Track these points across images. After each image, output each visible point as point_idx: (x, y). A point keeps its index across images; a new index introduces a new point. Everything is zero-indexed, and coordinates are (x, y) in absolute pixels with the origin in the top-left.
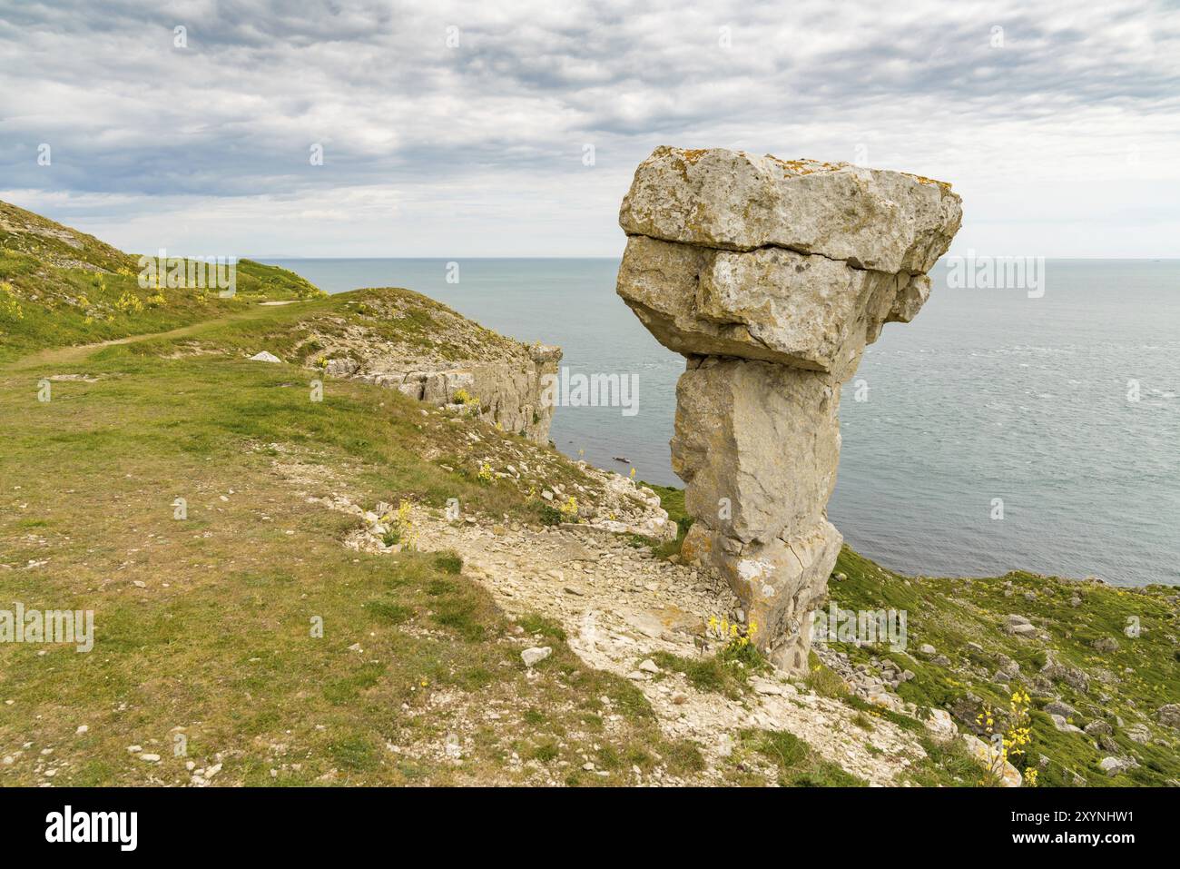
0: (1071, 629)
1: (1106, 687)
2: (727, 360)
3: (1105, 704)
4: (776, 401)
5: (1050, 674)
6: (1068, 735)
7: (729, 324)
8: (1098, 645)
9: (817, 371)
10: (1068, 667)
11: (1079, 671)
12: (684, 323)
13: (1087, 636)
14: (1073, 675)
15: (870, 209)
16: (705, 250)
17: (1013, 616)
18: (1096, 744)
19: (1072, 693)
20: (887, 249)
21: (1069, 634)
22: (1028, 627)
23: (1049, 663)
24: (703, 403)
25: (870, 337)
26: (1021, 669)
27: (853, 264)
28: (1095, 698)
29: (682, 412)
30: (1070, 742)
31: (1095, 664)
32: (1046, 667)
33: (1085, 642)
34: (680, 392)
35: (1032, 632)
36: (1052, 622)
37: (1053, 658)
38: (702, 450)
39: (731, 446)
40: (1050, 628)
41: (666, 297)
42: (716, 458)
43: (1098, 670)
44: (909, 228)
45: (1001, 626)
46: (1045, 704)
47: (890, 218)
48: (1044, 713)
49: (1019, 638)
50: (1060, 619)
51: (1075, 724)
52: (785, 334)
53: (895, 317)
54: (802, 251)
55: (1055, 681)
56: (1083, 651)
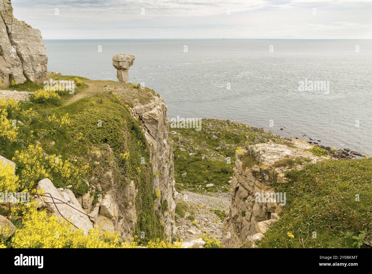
0: (185, 132)
1: (192, 142)
2: (120, 69)
3: (191, 145)
4: (124, 72)
5: (180, 141)
6: (183, 151)
7: (121, 66)
8: (190, 134)
9: (127, 69)
10: (184, 139)
11: (186, 139)
12: (118, 67)
13: (188, 132)
14: (185, 140)
15: (129, 58)
16: (119, 62)
17: (172, 131)
18: (189, 152)
19: (185, 144)
20: (130, 61)
21: (184, 133)
22: (176, 133)
23: (180, 139)
24: (119, 72)
25: (130, 67)
26: (174, 142)
27: (128, 62)
28: (189, 144)
29: (117, 73)
30: (184, 152)
31: (189, 138)
32: (179, 140)
33: (187, 134)
34: (117, 72)
35: (176, 134)
36: (181, 131)
37: (180, 138)
38: (119, 76)
39: (122, 75)
40: (180, 132)
41: (116, 65)
42: (120, 76)
43: (190, 139)
44: (131, 59)
45: (170, 134)
46: (179, 147)
47: (130, 59)
48: (179, 148)
49: (174, 136)
50: (182, 130)
51: (185, 149)
52: (124, 67)
53: (131, 65)
54: (125, 61)
55: (181, 142)
56: (187, 136)
